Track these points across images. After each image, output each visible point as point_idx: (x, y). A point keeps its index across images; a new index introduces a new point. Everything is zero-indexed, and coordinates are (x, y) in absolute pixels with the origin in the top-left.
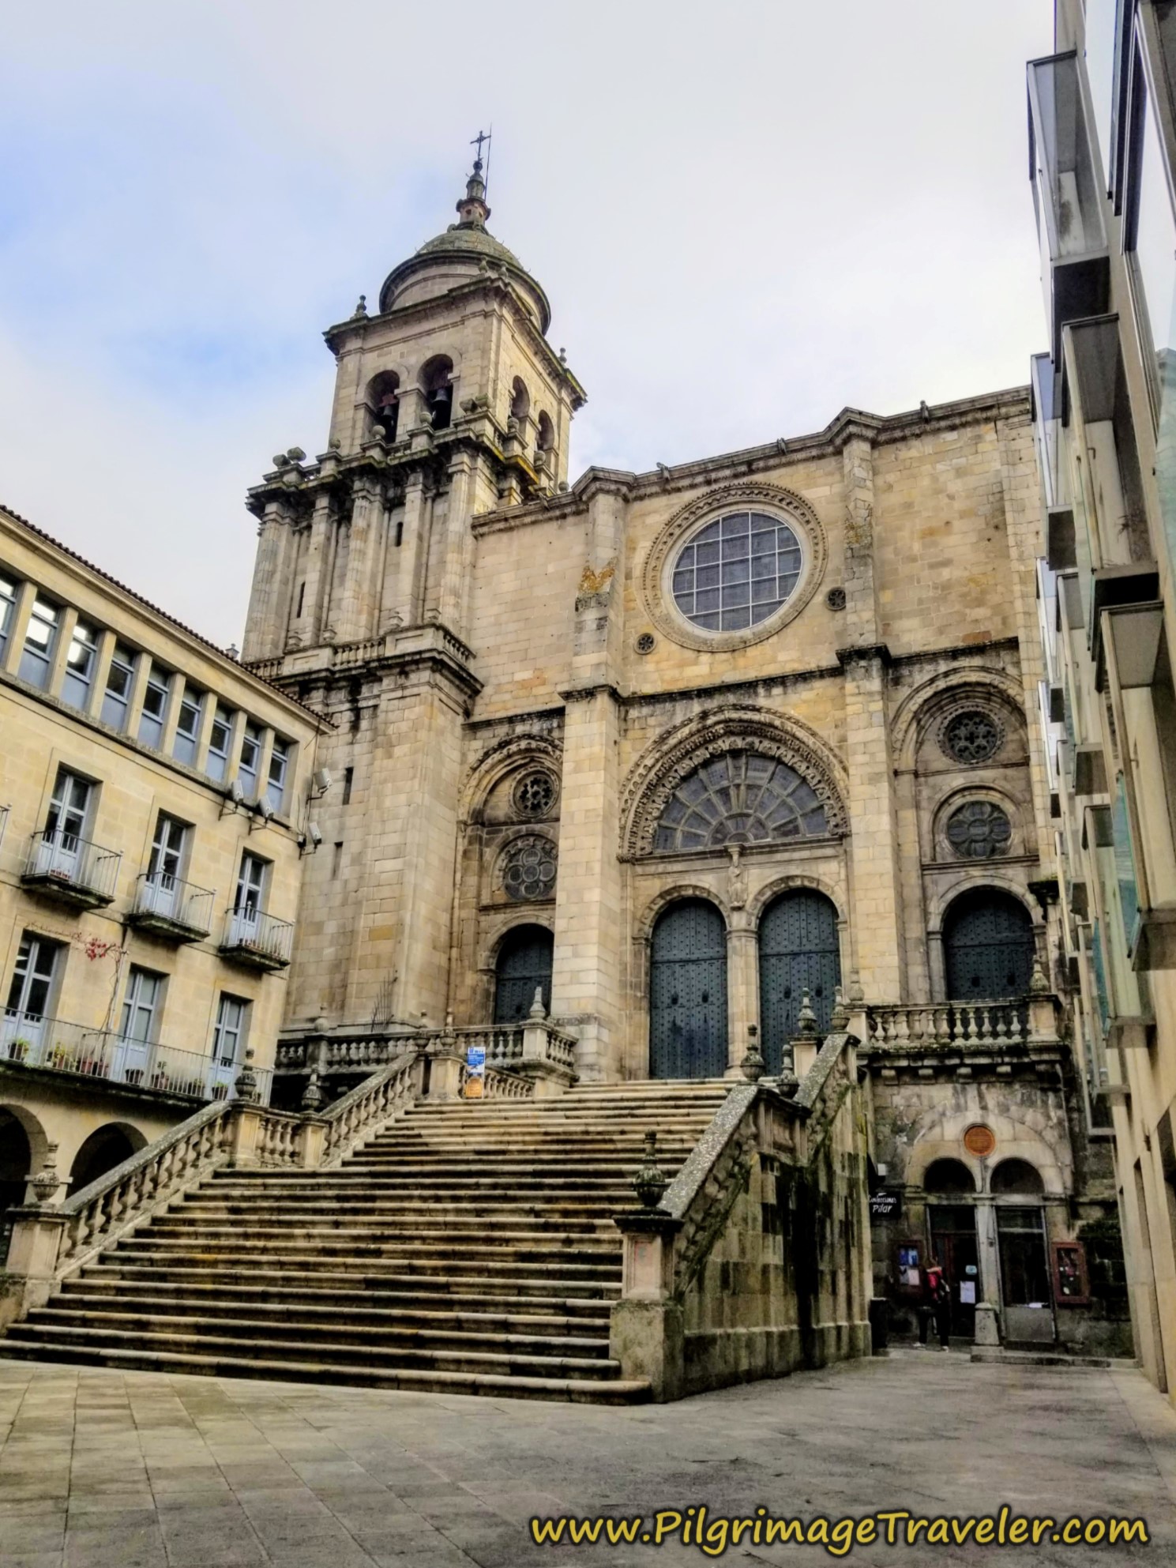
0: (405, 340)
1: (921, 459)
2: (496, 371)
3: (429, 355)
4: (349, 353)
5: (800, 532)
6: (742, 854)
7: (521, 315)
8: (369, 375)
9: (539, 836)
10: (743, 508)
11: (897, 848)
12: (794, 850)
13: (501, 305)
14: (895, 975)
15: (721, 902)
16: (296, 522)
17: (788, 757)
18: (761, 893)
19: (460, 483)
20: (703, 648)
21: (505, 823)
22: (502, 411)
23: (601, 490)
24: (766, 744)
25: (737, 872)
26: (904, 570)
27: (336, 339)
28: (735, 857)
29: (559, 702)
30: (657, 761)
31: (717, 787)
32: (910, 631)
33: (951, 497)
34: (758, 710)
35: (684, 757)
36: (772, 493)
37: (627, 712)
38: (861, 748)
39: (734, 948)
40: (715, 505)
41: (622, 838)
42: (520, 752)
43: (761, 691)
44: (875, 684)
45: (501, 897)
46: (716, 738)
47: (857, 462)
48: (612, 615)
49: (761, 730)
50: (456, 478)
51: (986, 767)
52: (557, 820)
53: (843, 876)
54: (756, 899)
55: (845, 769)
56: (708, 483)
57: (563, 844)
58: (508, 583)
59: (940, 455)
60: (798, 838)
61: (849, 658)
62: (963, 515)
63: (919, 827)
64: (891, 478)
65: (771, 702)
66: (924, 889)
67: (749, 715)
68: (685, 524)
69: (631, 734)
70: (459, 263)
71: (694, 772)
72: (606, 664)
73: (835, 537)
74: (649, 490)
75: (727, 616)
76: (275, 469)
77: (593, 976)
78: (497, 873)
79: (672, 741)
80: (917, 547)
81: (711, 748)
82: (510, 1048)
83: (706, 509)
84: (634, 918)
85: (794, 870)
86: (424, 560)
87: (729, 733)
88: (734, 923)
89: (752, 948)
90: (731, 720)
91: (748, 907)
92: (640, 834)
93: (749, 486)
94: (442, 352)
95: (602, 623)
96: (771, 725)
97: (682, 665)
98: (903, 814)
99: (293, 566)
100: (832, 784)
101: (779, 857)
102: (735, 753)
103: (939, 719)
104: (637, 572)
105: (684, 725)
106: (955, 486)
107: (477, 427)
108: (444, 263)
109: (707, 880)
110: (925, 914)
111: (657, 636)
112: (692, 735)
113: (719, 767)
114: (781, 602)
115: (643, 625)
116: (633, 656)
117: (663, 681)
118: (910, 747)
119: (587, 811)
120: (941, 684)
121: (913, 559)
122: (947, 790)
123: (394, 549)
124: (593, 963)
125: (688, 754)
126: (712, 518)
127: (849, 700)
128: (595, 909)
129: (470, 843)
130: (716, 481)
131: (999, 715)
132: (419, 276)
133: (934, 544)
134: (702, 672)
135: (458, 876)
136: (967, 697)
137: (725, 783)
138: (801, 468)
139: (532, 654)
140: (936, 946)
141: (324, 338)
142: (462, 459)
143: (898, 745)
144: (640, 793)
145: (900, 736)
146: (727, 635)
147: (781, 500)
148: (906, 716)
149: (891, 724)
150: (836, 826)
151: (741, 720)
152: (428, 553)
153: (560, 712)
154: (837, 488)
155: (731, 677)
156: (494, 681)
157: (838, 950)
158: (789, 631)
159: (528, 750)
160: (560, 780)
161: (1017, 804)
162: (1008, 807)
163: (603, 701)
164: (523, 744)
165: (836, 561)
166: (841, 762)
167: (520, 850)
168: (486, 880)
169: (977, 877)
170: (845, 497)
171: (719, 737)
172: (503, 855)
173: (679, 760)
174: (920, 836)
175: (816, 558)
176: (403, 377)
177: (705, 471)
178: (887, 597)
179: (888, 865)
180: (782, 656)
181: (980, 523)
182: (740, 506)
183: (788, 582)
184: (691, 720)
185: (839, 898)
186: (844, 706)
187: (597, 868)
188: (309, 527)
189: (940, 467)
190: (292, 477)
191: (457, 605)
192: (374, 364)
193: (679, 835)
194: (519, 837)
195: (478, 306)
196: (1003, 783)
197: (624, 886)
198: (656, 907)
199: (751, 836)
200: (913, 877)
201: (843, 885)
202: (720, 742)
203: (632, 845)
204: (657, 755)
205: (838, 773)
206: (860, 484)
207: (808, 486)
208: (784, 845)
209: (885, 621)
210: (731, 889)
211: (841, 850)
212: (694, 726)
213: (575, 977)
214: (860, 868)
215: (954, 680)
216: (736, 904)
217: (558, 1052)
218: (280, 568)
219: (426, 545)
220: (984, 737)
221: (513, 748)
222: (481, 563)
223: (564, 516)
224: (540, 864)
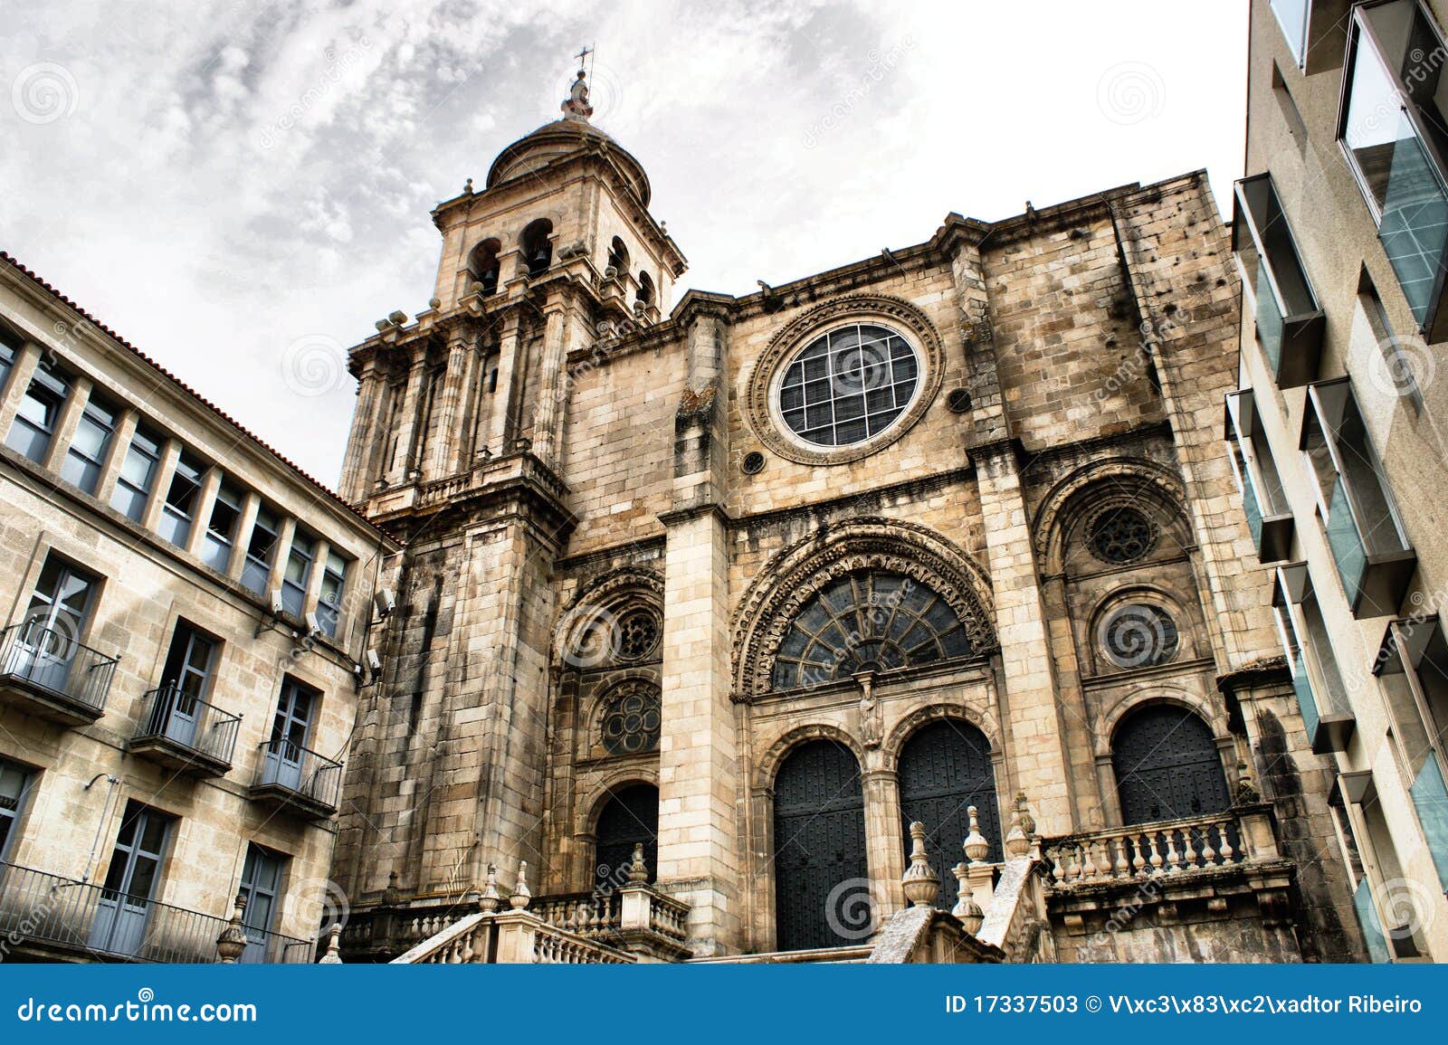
0: (507, 211)
1: (1032, 260)
2: (595, 228)
3: (530, 220)
4: (455, 227)
5: (913, 340)
6: (873, 686)
7: (619, 186)
8: (473, 242)
9: (642, 681)
10: (851, 322)
11: (1054, 662)
12: (935, 676)
13: (600, 173)
14: (1064, 806)
15: (853, 742)
16: (391, 379)
17: (921, 574)
18: (898, 727)
19: (555, 322)
20: (813, 463)
21: (603, 669)
22: (602, 263)
23: (699, 312)
24: (894, 560)
25: (870, 704)
26: (1029, 367)
27: (442, 217)
28: (867, 688)
29: (659, 529)
30: (772, 586)
31: (842, 613)
32: (1040, 427)
33: (1070, 294)
34: (883, 522)
35: (802, 581)
36: (880, 304)
37: (736, 534)
38: (1002, 551)
39: (871, 793)
40: (821, 320)
41: (735, 675)
42: (618, 588)
43: (886, 502)
44: (1013, 481)
45: (600, 752)
46: (838, 557)
47: (967, 265)
48: (715, 434)
49: (888, 545)
50: (551, 318)
51: (1142, 566)
52: (661, 661)
53: (992, 701)
54: (892, 735)
55: (987, 580)
56: (813, 298)
57: (667, 683)
58: (604, 416)
59: (1052, 255)
60: (938, 662)
61: (980, 454)
62: (1085, 308)
63: (1074, 636)
64: (1003, 280)
65: (898, 512)
66: (1087, 707)
67: (873, 529)
68: (791, 342)
69: (741, 559)
70: (561, 143)
71: (814, 597)
72: (711, 483)
73: (951, 341)
74: (750, 311)
75: (842, 430)
76: (377, 332)
77: (707, 832)
78: (595, 725)
79: (788, 564)
80: (1039, 344)
81: (832, 569)
82: (605, 920)
83: (812, 325)
84: (752, 767)
85: (935, 699)
86: (519, 402)
87: (851, 552)
88: (870, 766)
89: (891, 794)
90: (853, 536)
91: (884, 745)
92: (757, 671)
93: (854, 299)
94: (542, 216)
95: (705, 443)
96: (897, 538)
97: (794, 482)
98: (1055, 624)
99: (388, 421)
100: (970, 596)
101: (917, 685)
102: (859, 574)
103: (1084, 520)
104: (741, 392)
105: (800, 544)
106: (1072, 283)
107: (575, 271)
108: (546, 144)
109: (835, 717)
110: (1092, 738)
111: (767, 454)
112: (809, 555)
113: (842, 590)
114: (899, 411)
115: (750, 443)
116: (741, 478)
117: (775, 501)
118: (1056, 551)
119: (693, 643)
120: (1083, 480)
121: (1037, 356)
122: (1101, 594)
123: (488, 396)
124: (706, 817)
125: (809, 576)
126: (818, 334)
127: (983, 500)
128: (706, 753)
129: (564, 692)
130: (821, 296)
131: (1150, 511)
132: (524, 156)
133: (1059, 339)
134: (818, 486)
135: (551, 728)
136: (1112, 493)
137: (850, 608)
138: (910, 277)
139: (629, 484)
140: (1107, 772)
141: (431, 216)
142: (556, 300)
143: (1042, 548)
144: (754, 624)
145: (1044, 538)
146: (843, 448)
147: (890, 311)
148: (1048, 517)
149: (1033, 525)
150: (981, 644)
151: (864, 536)
152: (523, 396)
153: (660, 542)
154: (949, 294)
155: (848, 490)
156: (590, 516)
157: (993, 788)
158: (911, 437)
159: (627, 585)
160: (662, 614)
161: (1181, 604)
162: (1171, 609)
163: (707, 523)
164: (621, 579)
165: (955, 363)
166: (980, 571)
167: (621, 698)
168: (582, 734)
169: (1147, 690)
170: (957, 301)
171: (841, 557)
172: (601, 706)
173: (797, 586)
174: (1076, 647)
175: (933, 363)
176: (505, 242)
177: (809, 288)
178: (1013, 394)
179: (1046, 679)
180: (905, 464)
181: (1103, 315)
182: (848, 320)
183: (904, 392)
184: (808, 539)
185: (990, 726)
186: (979, 511)
187: (707, 706)
188: (406, 383)
189: (1053, 266)
190: (392, 338)
191: (550, 441)
192: (477, 234)
193: (800, 668)
194: (619, 682)
195: (579, 173)
196: (1162, 582)
197: (739, 730)
198: (778, 753)
199: (883, 665)
200: (1073, 695)
201: (993, 711)
202: (842, 563)
203: (747, 683)
204: (772, 580)
205: (979, 585)
206: (973, 285)
207: (918, 294)
208: (921, 671)
209: (1014, 417)
210: (864, 725)
211: (988, 672)
212: (810, 546)
213: (684, 835)
214: (1013, 685)
215: (1096, 474)
216: (871, 742)
217: (665, 922)
218: (374, 423)
219: (521, 387)
220: (1135, 535)
221: (611, 584)
222: (576, 398)
223: (662, 344)
224: (643, 712)
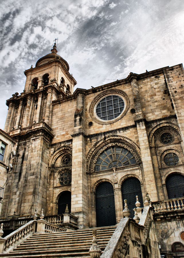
0: (40, 72)
1: (147, 82)
2: (58, 75)
3: (44, 74)
4: (29, 75)
5: (123, 98)
6: (116, 170)
7: (63, 67)
8: (32, 78)
9: (68, 170)
10: (111, 95)
11: (153, 165)
12: (129, 168)
13: (59, 64)
14: (156, 195)
15: (112, 182)
16: (15, 106)
17: (125, 147)
18: (121, 179)
19: (49, 95)
20: (103, 124)
21: (59, 167)
22: (59, 82)
23: (79, 93)
24: (120, 144)
25: (115, 174)
26: (147, 104)
27: (26, 73)
28: (115, 171)
29: (71, 138)
30: (95, 150)
31: (109, 155)
32: (150, 116)
33: (155, 89)
34: (118, 136)
35: (101, 149)
36: (116, 91)
37: (87, 139)
38: (142, 142)
39: (116, 193)
40: (104, 94)
41: (87, 168)
42: (63, 150)
43: (118, 132)
44: (144, 127)
45: (59, 185)
46: (108, 143)
47: (134, 83)
48: (83, 118)
49: (119, 141)
50: (49, 94)
51: (171, 145)
52: (71, 165)
53: (141, 173)
54: (120, 181)
55: (139, 148)
56: (103, 90)
57: (73, 170)
58: (60, 114)
59: (151, 81)
60: (129, 165)
61: (137, 122)
62: (158, 92)
63: (157, 159)
64: (142, 86)
65: (121, 134)
66: (160, 174)
67: (116, 137)
68: (98, 99)
69: (88, 144)
70: (51, 58)
71: (103, 152)
72: (82, 128)
73: (131, 99)
74: (90, 93)
75: (109, 117)
76: (12, 97)
77: (81, 202)
78: (58, 179)
79: (98, 145)
80: (149, 99)
81: (107, 146)
82: (60, 221)
83: (102, 95)
84: (91, 188)
85: (129, 173)
86: (42, 112)
87: (111, 142)
88: (115, 187)
89: (120, 193)
90: (111, 139)
91: (118, 183)
92: (92, 167)
93: (111, 90)
94: (47, 73)
95: (81, 120)
96: (121, 139)
97: (99, 128)
98: (153, 157)
99: (15, 115)
100: (136, 152)
101: (125, 170)
102: (113, 147)
103: (159, 135)
104: (88, 109)
105: (100, 141)
106: (156, 86)
107: (54, 84)
108: (48, 58)
109: (108, 177)
110: (161, 181)
111: (93, 122)
112: (102, 143)
113: (109, 150)
114: (120, 113)
115: (90, 120)
116: (88, 127)
117: (95, 132)
118: (153, 142)
119: (78, 162)
120: (159, 127)
121: (149, 101)
122: (163, 151)
123: (35, 110)
124: (81, 199)
125: (102, 148)
126: (104, 97)
127: (138, 131)
128: (81, 185)
129: (51, 172)
130: (104, 89)
131: (172, 133)
132: (43, 61)
133: (153, 98)
134: (104, 129)
135: (49, 180)
136: (165, 130)
137: (111, 154)
138: (122, 86)
139: (65, 128)
140: (165, 188)
141: (24, 73)
142: (50, 90)
143: (150, 141)
144: (91, 158)
145: (151, 139)
146: (109, 121)
147: (119, 92)
148: (152, 135)
149: (149, 137)
150: (138, 161)
151: (114, 139)
152: (43, 110)
153: (71, 141)
154: (131, 89)
155: (110, 129)
156: (56, 135)
157: (141, 191)
158: (123, 118)
159: (64, 150)
160: (72, 156)
161: (179, 152)
162: (177, 153)
163: (81, 136)
164: (63, 148)
165: (132, 103)
166: (138, 146)
167: (63, 173)
168: (55, 181)
169: (172, 170)
170: (132, 90)
171: (109, 143)
172: (59, 175)
173: (100, 149)
174: (158, 162)
175: (127, 103)
176: (39, 78)
177: (101, 88)
178: (144, 109)
179: (152, 168)
180: (122, 124)
181: (162, 93)
182: (110, 94)
183: (122, 109)
184: (102, 140)
185: (140, 178)
186: (137, 134)
187: (81, 175)
188: (18, 107)
189: (152, 83)
190: (15, 98)
191: (48, 119)
192: (33, 76)
193: (101, 167)
194: (63, 170)
195: (54, 64)
196: (175, 148)
197: (88, 180)
198: (96, 185)
199: (118, 166)
200: (157, 172)
201: (141, 175)
202: (109, 145)
203: (90, 170)
204: (95, 148)
205: (137, 149)
206: (135, 87)
207: (124, 89)
208: (126, 167)
209: (144, 114)
210: (114, 179)
211: (140, 167)
212: (102, 141)
213: (77, 203)
214: (145, 170)
215: (161, 126)
216: (115, 182)
217: (72, 221)
218: (12, 116)
219: (42, 108)
220: (169, 138)
221: (61, 149)
222: (54, 111)
223: (72, 99)
224: (68, 176)
